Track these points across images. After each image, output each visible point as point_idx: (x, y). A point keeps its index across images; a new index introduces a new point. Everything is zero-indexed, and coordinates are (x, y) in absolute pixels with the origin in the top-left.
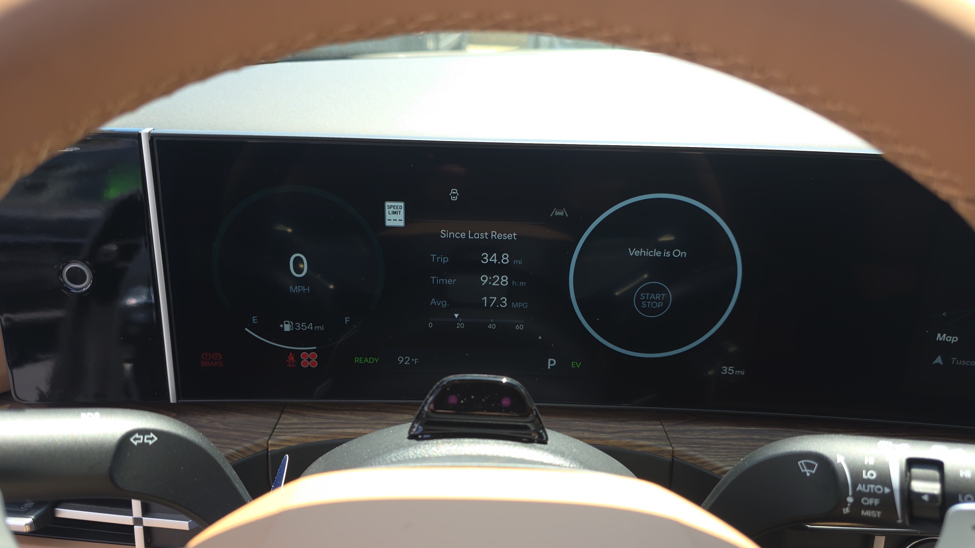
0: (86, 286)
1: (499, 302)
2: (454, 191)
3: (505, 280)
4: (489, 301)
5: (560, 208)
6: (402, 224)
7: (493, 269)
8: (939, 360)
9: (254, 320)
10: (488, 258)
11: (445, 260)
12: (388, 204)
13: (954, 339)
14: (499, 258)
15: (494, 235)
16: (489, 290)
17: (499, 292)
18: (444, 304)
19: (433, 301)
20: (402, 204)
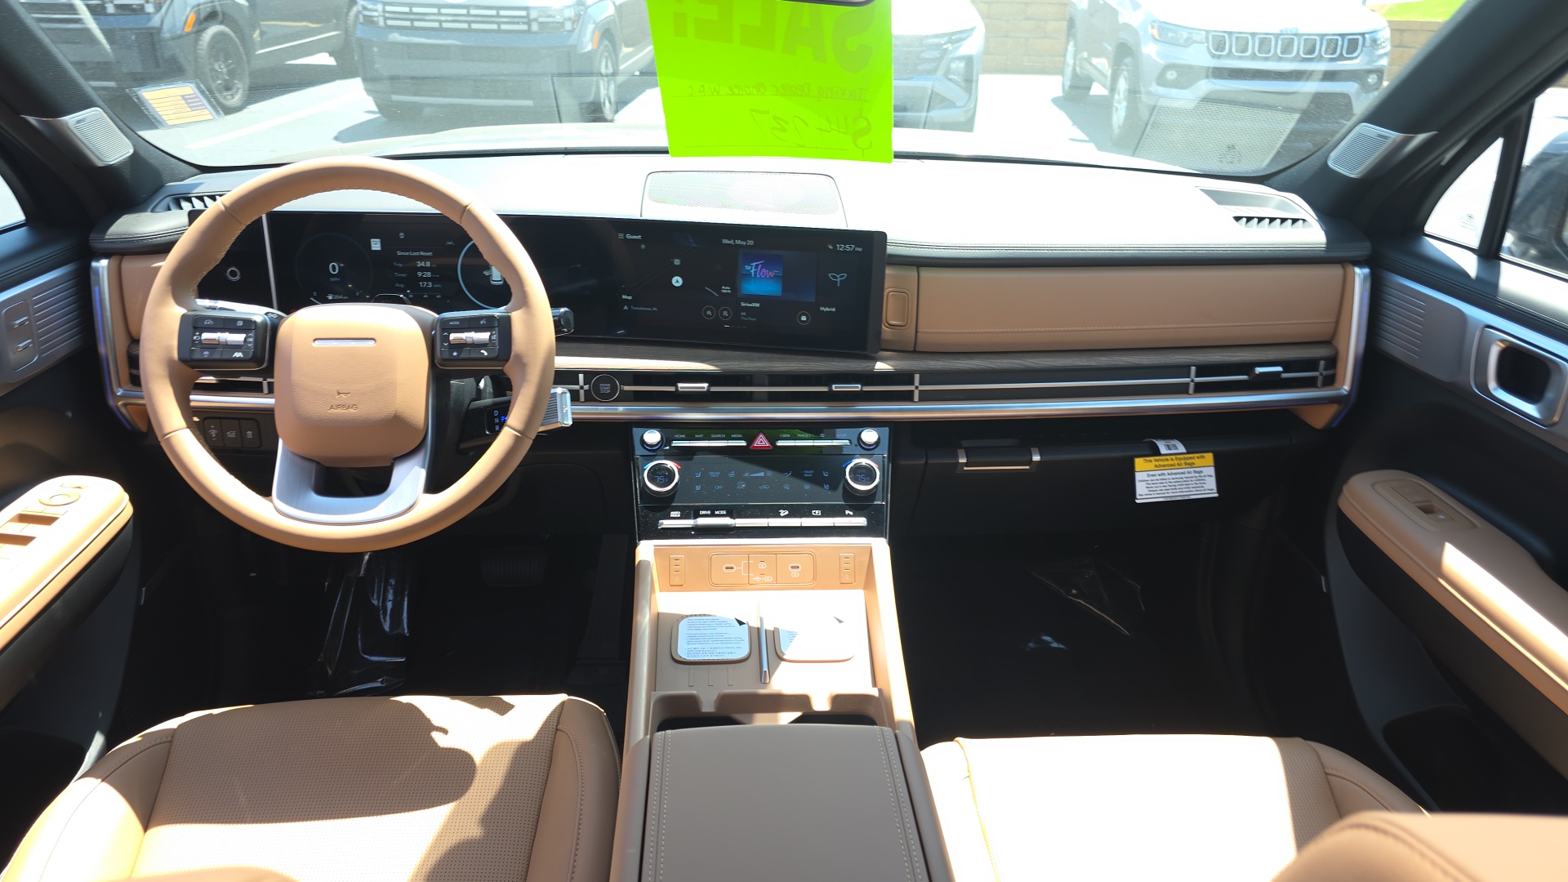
0: (238, 278)
1: (428, 285)
2: (401, 234)
3: (429, 274)
4: (424, 285)
5: (450, 242)
6: (379, 249)
7: (424, 269)
8: (626, 308)
9: (315, 294)
10: (420, 264)
11: (401, 266)
12: (372, 240)
13: (630, 298)
14: (425, 264)
15: (422, 253)
16: (423, 279)
17: (427, 279)
18: (402, 286)
20: (378, 240)
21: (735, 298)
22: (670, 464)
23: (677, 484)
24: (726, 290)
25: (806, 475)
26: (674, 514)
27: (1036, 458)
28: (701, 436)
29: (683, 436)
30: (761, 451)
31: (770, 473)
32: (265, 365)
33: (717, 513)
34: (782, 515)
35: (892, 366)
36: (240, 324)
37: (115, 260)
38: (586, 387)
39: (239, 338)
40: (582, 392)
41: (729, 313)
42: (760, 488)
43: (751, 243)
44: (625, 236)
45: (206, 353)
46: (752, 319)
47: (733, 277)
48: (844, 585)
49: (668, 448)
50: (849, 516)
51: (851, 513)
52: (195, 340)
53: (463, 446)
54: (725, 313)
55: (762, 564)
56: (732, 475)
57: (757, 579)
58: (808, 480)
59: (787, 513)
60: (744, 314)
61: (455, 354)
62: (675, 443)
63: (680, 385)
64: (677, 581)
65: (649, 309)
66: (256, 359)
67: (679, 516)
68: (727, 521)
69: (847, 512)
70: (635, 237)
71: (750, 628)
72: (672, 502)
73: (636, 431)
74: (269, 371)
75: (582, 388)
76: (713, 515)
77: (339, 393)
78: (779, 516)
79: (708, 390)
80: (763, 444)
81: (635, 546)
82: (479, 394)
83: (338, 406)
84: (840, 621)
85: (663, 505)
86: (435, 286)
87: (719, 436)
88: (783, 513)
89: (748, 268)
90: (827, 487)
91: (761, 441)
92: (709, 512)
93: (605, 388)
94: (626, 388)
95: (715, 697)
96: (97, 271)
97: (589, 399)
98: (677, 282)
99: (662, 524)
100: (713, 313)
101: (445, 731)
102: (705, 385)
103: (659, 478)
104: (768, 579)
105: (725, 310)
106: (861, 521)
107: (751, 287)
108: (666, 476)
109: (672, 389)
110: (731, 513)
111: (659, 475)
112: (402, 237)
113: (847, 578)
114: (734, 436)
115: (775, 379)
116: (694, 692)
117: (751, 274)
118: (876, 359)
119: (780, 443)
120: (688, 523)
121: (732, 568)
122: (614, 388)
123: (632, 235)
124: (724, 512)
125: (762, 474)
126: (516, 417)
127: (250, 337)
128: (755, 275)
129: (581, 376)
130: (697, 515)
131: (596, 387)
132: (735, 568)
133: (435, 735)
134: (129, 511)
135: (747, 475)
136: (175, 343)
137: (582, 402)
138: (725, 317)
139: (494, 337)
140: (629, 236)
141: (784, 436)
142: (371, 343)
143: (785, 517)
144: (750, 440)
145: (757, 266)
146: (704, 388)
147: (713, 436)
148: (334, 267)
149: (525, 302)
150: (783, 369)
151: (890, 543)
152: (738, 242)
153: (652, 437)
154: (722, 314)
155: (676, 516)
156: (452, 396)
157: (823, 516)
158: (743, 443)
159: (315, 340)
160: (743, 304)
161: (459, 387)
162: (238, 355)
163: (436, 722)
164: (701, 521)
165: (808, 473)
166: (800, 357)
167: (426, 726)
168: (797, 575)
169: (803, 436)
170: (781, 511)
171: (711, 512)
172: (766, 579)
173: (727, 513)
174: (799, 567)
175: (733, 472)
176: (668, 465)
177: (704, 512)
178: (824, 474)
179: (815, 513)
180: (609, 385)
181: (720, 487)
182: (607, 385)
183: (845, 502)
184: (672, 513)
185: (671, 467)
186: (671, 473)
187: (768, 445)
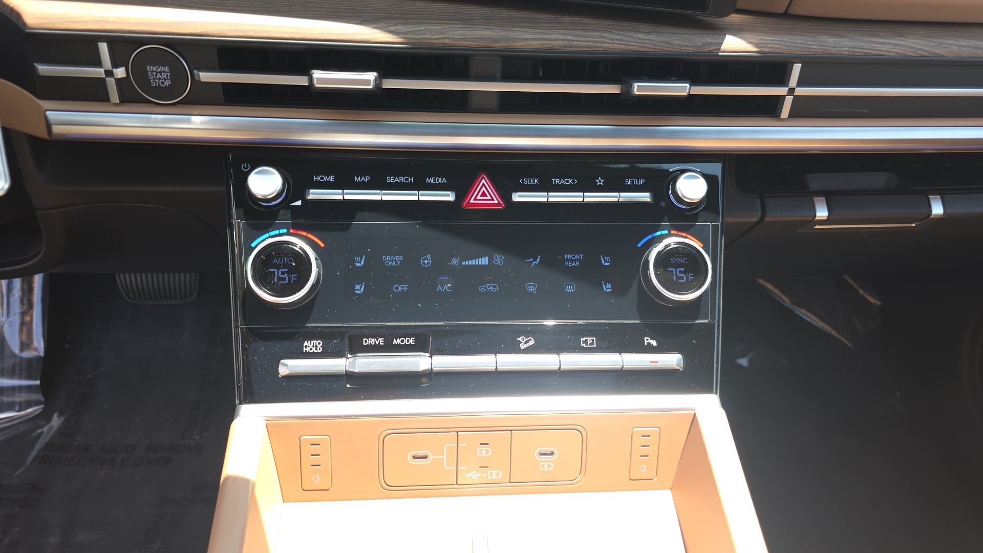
22: (302, 243)
23: (315, 284)
25: (568, 264)
26: (308, 346)
27: (937, 209)
28: (367, 179)
29: (331, 178)
30: (485, 212)
31: (499, 260)
33: (397, 342)
34: (523, 346)
35: (756, 45)
38: (120, 72)
40: (110, 82)
42: (481, 289)
48: (636, 482)
49: (299, 203)
50: (650, 349)
51: (654, 343)
55: (484, 448)
56: (427, 261)
57: (474, 476)
58: (572, 273)
59: (532, 343)
62: (314, 194)
63: (318, 74)
64: (316, 480)
67: (320, 350)
68: (421, 362)
69: (647, 340)
72: (307, 320)
75: (109, 73)
76: (388, 348)
78: (518, 351)
79: (378, 86)
80: (487, 200)
81: (231, 415)
85: (288, 328)
87: (402, 179)
88: (525, 342)
90: (607, 288)
92: (381, 341)
93: (160, 75)
94: (205, 76)
97: (129, 97)
99: (286, 365)
102: (371, 76)
103: (277, 273)
104: (494, 475)
106: (672, 360)
108: (291, 270)
109: (302, 81)
110: (425, 345)
111: (278, 267)
113: (643, 470)
114: (431, 180)
118: (723, 31)
119: (518, 197)
120: (336, 366)
121: (425, 457)
122: (178, 77)
124: (413, 342)
125: (484, 261)
129: (104, 48)
130: (356, 348)
131: (139, 72)
132: (431, 457)
135: (455, 262)
137: (116, 104)
141: (528, 181)
143: (528, 351)
144: (463, 191)
146: (367, 82)
147: (390, 180)
150: (534, 44)
151: (725, 404)
153: (265, 182)
155: (314, 350)
157: (600, 348)
158: (449, 197)
165: (572, 260)
166: (567, 19)
168: (549, 466)
169: (564, 182)
170: (520, 339)
171: (385, 341)
172: (491, 475)
173: (416, 341)
174: (552, 453)
175: (429, 256)
176: (295, 245)
177: (370, 341)
178: (603, 262)
179: (586, 342)
180: (166, 69)
181: (400, 288)
182: (161, 69)
183: (641, 318)
184: (306, 343)
185: (301, 248)
186: (303, 262)
187: (496, 201)
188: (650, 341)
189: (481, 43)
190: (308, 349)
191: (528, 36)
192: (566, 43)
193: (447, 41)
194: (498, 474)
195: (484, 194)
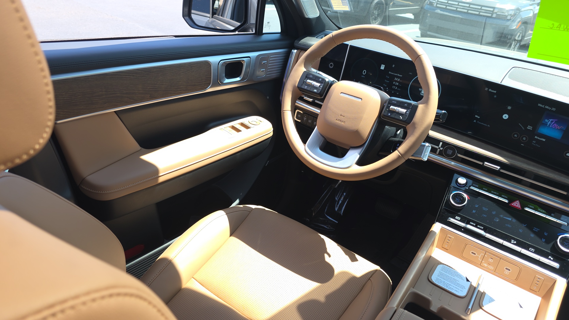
0: (332, 67)
1: (395, 88)
2: (394, 65)
3: (397, 84)
4: (394, 87)
5: (411, 73)
6: (383, 69)
7: (396, 81)
8: (475, 121)
10: (396, 79)
11: (388, 77)
12: (382, 65)
13: (479, 117)
14: (398, 79)
15: (398, 75)
16: (394, 85)
17: (396, 86)
18: (386, 86)
19: (384, 85)
20: (384, 66)
21: (534, 132)
22: (465, 196)
23: (464, 205)
24: (530, 128)
25: (534, 229)
26: (457, 217)
28: (486, 189)
29: (477, 186)
30: (515, 208)
31: (514, 220)
32: (322, 97)
33: (478, 226)
34: (512, 242)
36: (320, 80)
37: (299, 51)
38: (441, 149)
39: (318, 84)
40: (439, 150)
41: (526, 139)
42: (506, 225)
43: (554, 109)
44: (488, 90)
45: (306, 87)
46: (537, 146)
47: (536, 123)
48: (531, 290)
49: (467, 188)
50: (550, 259)
51: (552, 259)
52: (305, 81)
53: (380, 153)
54: (524, 139)
55: (491, 260)
56: (494, 213)
57: (486, 265)
58: (534, 232)
59: (515, 242)
60: (535, 142)
61: (389, 114)
62: (472, 187)
63: (486, 163)
64: (446, 247)
65: (486, 125)
66: (320, 94)
67: (459, 219)
68: (482, 232)
70: (493, 91)
71: (471, 285)
72: (459, 212)
73: (456, 175)
74: (322, 100)
75: (439, 148)
76: (476, 226)
77: (341, 115)
78: (510, 242)
79: (499, 170)
80: (517, 206)
81: (434, 223)
82: (395, 135)
83: (339, 120)
84: (521, 307)
85: (454, 212)
86: (399, 89)
87: (496, 193)
88: (513, 241)
89: (546, 121)
90: (544, 240)
91: (517, 204)
92: (475, 224)
93: (450, 152)
94: (459, 155)
95: (439, 306)
96: (293, 52)
97: (441, 154)
98: (506, 117)
99: (450, 219)
100: (518, 136)
101: (330, 256)
102: (499, 167)
103: (457, 199)
104: (491, 268)
105: (525, 137)
106: (556, 265)
107: (544, 130)
108: (460, 200)
109: (481, 163)
110: (485, 230)
111: (458, 198)
112: (393, 67)
113: (535, 288)
114: (503, 196)
115: (538, 178)
116: (430, 299)
117: (547, 125)
119: (527, 209)
120: (462, 224)
121: (475, 254)
122: (453, 153)
123: (492, 90)
124: (482, 228)
125: (510, 219)
126: (402, 149)
127: (322, 85)
128: (549, 125)
129: (441, 143)
130: (468, 223)
131: (445, 151)
133: (326, 255)
134: (272, 134)
135: (502, 216)
136: (298, 80)
137: (437, 154)
138: (524, 140)
139: (408, 113)
140: (490, 90)
141: (530, 206)
142: (360, 100)
143: (513, 244)
144: (511, 201)
145: (552, 121)
146: (497, 168)
147: (492, 192)
148: (365, 71)
149: (427, 102)
150: (545, 175)
152: (547, 107)
153: (462, 181)
154: (523, 137)
155: (458, 219)
156: (384, 132)
157: (535, 253)
158: (506, 201)
159: (341, 93)
160: (536, 137)
161: (388, 129)
162: (315, 91)
163: (328, 251)
164: (469, 227)
165: (536, 229)
166: (557, 173)
167: (324, 250)
168: (507, 273)
169: (542, 211)
170: (512, 240)
171: (476, 225)
172: (490, 267)
173: (483, 228)
174: (510, 270)
175: (495, 212)
176: (464, 196)
177: (472, 223)
178: (545, 234)
179: (531, 249)
180: (452, 151)
181: (484, 216)
182: (451, 151)
183: (551, 252)
184: (456, 217)
185: (465, 197)
186: (464, 200)
187: (519, 207)
188: (551, 257)
189: (530, 170)
190: (456, 218)
191: (544, 172)
192: (554, 177)
193: (521, 166)
194: (492, 268)
195: (516, 204)
